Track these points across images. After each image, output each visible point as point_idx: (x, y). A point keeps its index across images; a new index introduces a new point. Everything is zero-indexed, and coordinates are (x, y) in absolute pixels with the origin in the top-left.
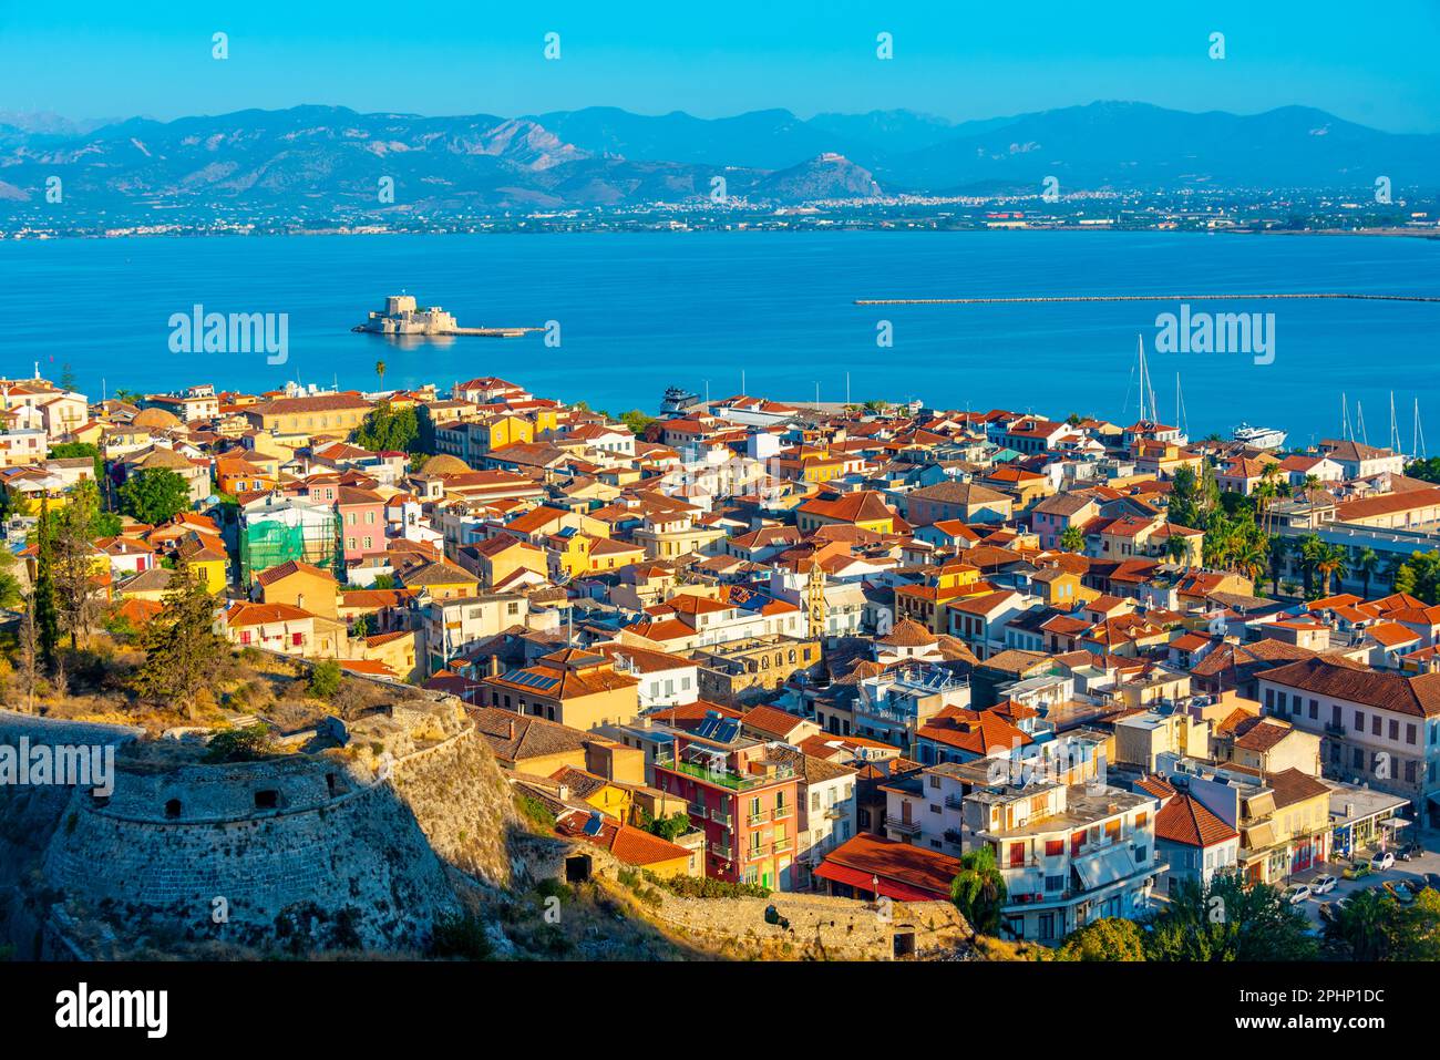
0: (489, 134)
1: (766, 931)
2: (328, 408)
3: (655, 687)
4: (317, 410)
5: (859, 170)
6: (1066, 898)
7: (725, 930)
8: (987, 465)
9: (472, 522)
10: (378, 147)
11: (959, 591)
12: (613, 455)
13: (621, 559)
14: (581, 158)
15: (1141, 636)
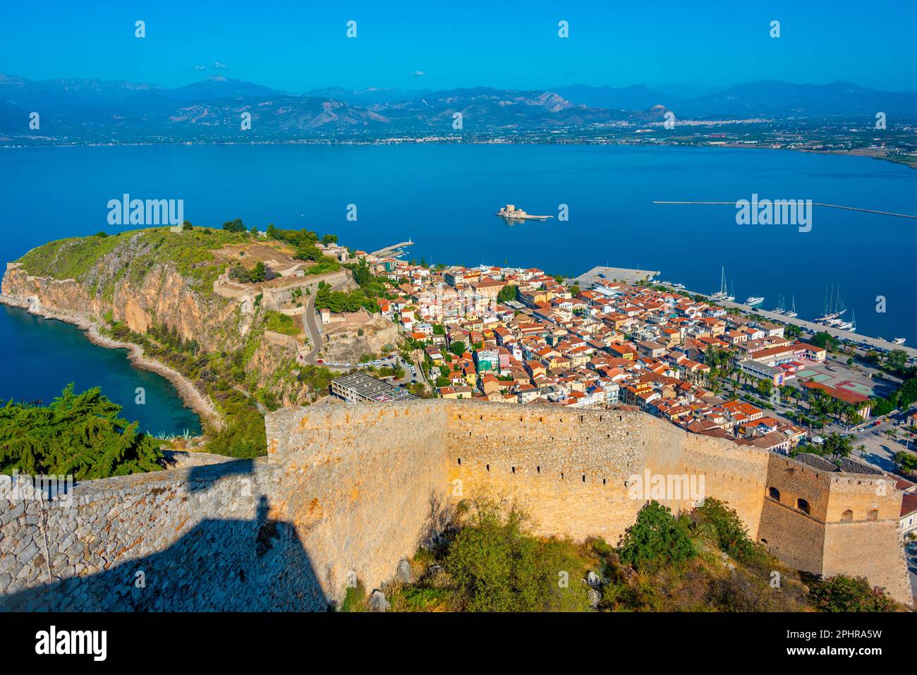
0: (540, 98)
8: (665, 323)
9: (529, 348)
10: (502, 103)
11: (642, 389)
12: (568, 311)
13: (564, 364)
14: (570, 107)
15: (679, 412)
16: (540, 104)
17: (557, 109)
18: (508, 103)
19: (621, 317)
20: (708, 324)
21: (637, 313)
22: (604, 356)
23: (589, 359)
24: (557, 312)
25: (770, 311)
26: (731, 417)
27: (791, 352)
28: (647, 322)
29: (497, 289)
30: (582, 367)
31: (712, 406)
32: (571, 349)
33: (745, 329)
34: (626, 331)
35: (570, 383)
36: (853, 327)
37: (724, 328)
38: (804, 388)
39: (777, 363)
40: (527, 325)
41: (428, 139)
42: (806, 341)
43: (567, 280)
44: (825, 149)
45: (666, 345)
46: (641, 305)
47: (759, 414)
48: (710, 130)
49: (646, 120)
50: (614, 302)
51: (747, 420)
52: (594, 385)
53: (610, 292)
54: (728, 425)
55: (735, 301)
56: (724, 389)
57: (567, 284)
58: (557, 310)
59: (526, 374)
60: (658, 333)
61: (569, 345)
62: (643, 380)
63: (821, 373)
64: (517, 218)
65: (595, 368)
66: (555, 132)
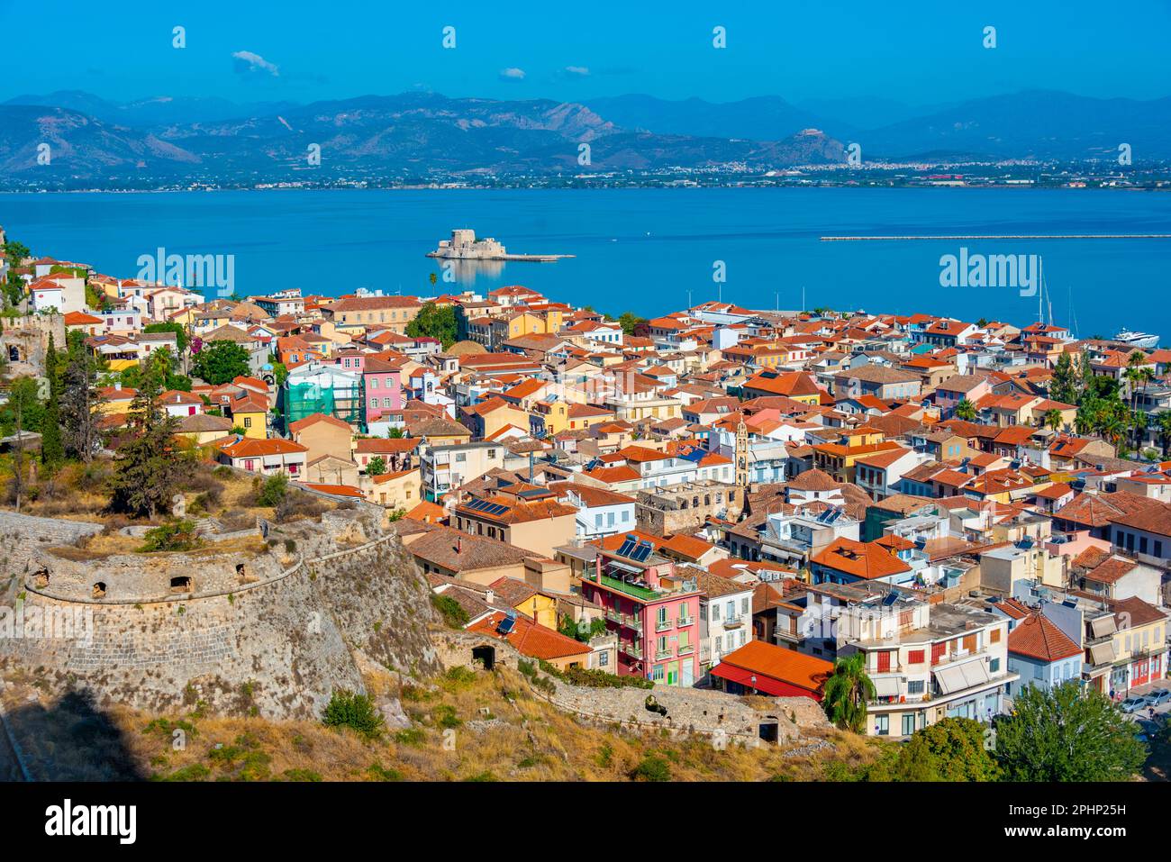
0: (548, 114)
1: (646, 718)
2: (385, 306)
3: (599, 518)
4: (375, 308)
5: (833, 143)
6: (924, 700)
7: (611, 716)
9: (476, 391)
11: (866, 449)
13: (594, 421)
14: (616, 132)
16: (550, 127)
17: (588, 138)
18: (477, 123)
20: (1033, 345)
23: (675, 407)
40: (476, 359)
49: (785, 159)
52: (699, 448)
59: (456, 425)
64: (480, 259)
65: (701, 423)
66: (583, 176)
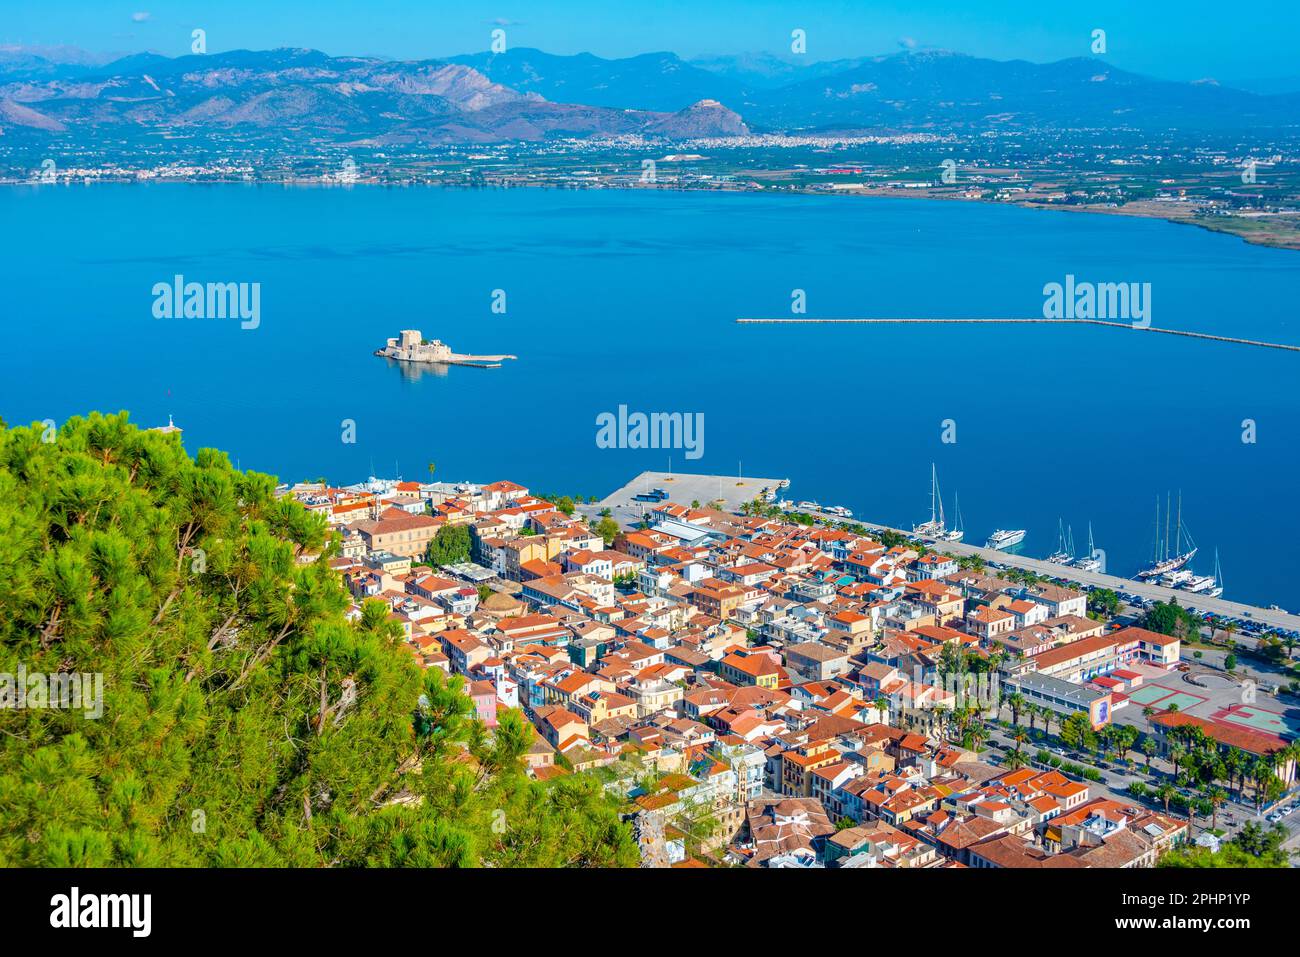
0: (434, 76)
5: (731, 114)
8: (833, 598)
9: (534, 677)
10: (345, 88)
11: (818, 758)
12: (601, 581)
13: (624, 710)
14: (508, 98)
15: (914, 805)
16: (437, 91)
17: (477, 103)
18: (361, 87)
19: (732, 589)
20: (927, 595)
21: (765, 577)
22: (714, 685)
23: (679, 693)
24: (582, 586)
25: (1044, 558)
26: (1027, 806)
27: (1111, 648)
28: (789, 597)
29: (423, 536)
30: (668, 714)
31: (977, 784)
32: (634, 673)
33: (1006, 602)
34: (746, 621)
35: (652, 754)
36: (1218, 586)
37: (961, 602)
38: (1157, 727)
39: (1086, 676)
40: (516, 622)
41: (169, 171)
42: (1135, 624)
43: (582, 506)
44: (1072, 200)
45: (845, 649)
46: (769, 558)
47: (1081, 793)
48: (827, 158)
49: (682, 132)
50: (706, 554)
51: (1058, 809)
52: (707, 755)
53: (692, 530)
54: (1023, 823)
55: (964, 541)
56: (988, 743)
57: (584, 517)
58: (580, 579)
59: (542, 740)
60: (820, 622)
61: (626, 663)
62: (816, 735)
63: (1178, 692)
64: (428, 362)
65: (700, 713)
66: (478, 157)
